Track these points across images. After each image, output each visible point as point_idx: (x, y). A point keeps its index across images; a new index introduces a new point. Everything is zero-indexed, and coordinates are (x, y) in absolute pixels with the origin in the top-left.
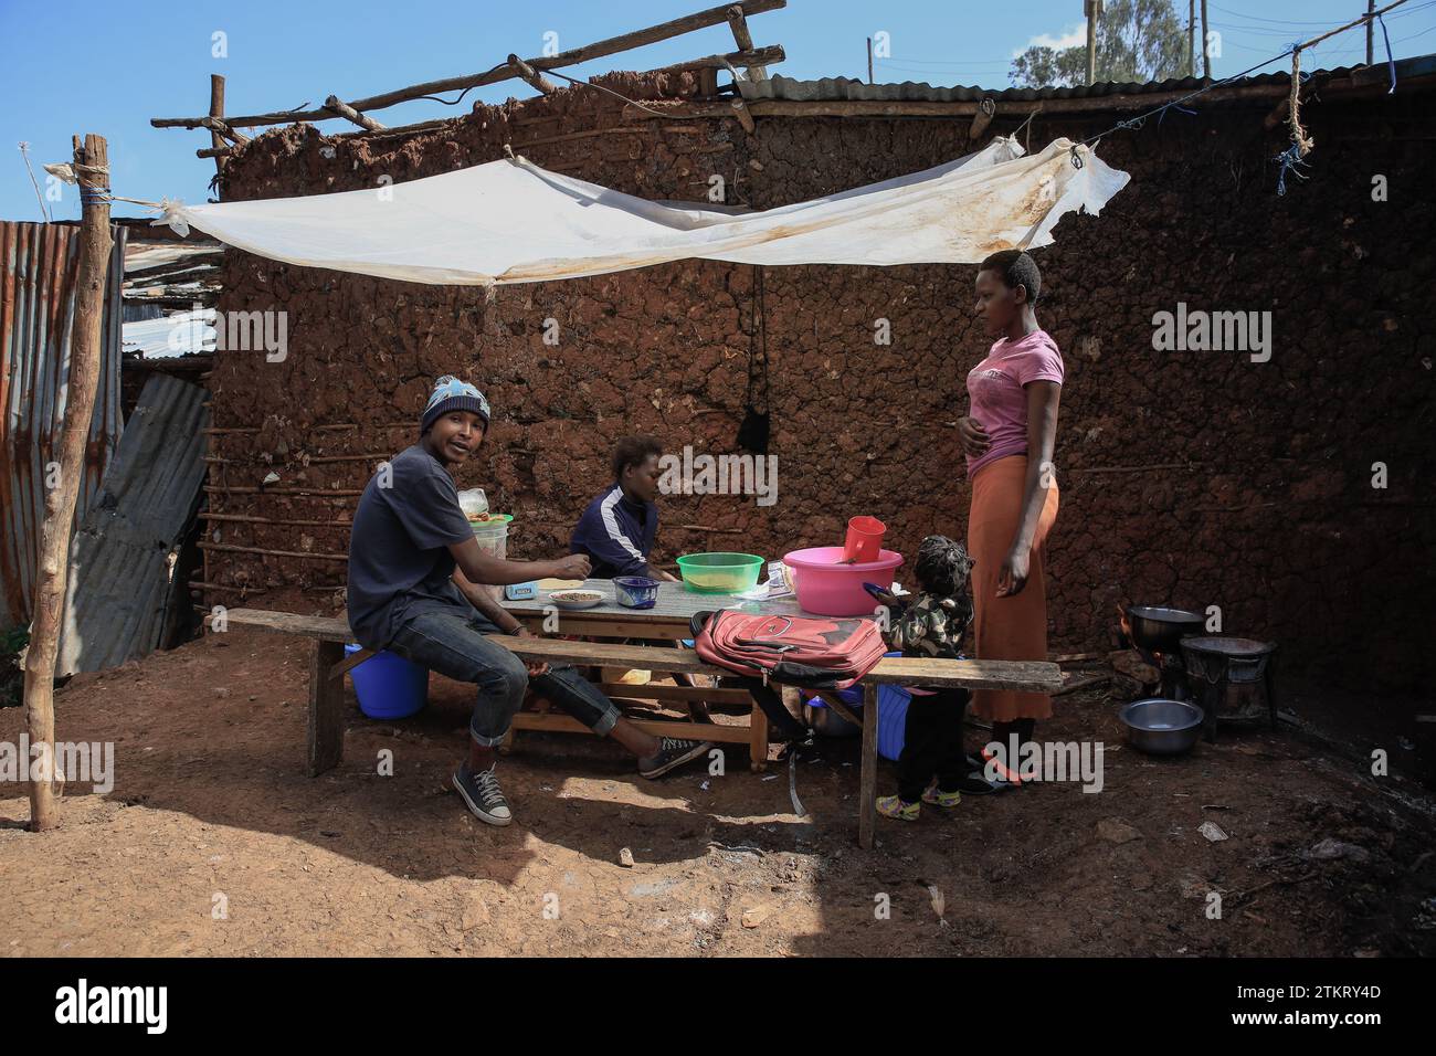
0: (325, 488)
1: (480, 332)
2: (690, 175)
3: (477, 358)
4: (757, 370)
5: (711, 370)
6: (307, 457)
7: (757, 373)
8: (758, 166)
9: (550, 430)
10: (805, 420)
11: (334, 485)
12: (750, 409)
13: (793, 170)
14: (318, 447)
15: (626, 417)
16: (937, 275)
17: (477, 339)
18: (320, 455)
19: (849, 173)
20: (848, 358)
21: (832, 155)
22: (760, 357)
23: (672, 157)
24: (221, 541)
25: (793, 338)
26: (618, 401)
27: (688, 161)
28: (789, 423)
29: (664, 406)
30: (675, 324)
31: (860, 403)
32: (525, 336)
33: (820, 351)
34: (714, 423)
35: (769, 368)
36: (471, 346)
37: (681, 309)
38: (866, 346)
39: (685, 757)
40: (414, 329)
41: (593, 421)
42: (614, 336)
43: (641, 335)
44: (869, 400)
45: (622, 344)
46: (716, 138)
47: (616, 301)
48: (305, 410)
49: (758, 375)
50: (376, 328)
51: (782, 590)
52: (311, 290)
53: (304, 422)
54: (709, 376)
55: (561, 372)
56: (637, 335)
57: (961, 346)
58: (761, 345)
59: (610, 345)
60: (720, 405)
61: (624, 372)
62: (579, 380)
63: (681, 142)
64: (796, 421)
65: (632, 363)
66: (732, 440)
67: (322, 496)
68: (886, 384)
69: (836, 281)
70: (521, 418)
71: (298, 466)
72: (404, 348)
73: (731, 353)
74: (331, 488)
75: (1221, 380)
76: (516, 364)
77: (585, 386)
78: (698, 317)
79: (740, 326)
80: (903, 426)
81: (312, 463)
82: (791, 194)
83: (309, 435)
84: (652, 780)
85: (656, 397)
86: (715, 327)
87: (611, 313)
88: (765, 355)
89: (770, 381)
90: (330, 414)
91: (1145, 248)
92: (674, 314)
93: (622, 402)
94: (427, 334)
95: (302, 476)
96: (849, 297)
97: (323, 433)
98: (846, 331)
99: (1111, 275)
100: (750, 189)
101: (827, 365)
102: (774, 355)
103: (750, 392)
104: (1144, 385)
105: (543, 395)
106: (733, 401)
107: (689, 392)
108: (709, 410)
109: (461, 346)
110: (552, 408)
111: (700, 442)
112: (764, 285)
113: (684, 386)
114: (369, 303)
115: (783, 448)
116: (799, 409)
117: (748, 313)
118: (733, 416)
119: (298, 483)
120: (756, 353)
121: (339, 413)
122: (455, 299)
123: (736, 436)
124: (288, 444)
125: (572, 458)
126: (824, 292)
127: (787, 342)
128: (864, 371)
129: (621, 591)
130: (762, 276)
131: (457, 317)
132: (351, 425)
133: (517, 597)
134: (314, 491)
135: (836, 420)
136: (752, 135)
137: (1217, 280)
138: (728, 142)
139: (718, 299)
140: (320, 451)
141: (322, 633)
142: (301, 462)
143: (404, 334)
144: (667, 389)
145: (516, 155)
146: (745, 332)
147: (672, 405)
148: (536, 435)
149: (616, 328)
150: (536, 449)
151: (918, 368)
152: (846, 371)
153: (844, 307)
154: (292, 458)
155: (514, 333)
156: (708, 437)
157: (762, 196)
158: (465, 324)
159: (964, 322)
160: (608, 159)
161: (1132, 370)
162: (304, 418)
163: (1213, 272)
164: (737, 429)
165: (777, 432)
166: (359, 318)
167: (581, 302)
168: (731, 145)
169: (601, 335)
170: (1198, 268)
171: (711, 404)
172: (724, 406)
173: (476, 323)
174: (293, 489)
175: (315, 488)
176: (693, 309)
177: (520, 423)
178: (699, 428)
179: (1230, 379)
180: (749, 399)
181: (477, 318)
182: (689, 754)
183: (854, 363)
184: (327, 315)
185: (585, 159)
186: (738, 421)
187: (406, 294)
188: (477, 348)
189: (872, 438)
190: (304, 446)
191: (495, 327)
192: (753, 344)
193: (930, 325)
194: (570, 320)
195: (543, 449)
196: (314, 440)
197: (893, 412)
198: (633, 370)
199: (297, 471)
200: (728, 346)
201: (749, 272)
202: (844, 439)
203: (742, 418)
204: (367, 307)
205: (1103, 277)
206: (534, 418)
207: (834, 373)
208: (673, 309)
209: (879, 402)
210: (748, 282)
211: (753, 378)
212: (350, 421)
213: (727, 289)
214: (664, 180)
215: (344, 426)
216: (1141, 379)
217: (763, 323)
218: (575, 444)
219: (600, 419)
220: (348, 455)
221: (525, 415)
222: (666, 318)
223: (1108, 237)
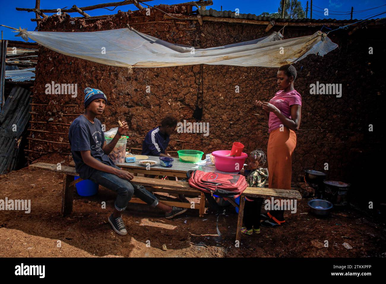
0: (67, 123)
1: (117, 79)
2: (183, 37)
3: (116, 87)
4: (200, 95)
5: (186, 94)
6: (62, 114)
7: (200, 96)
8: (203, 35)
9: (137, 110)
10: (213, 111)
11: (70, 123)
12: (197, 107)
13: (213, 38)
14: (66, 111)
15: (160, 107)
16: (253, 71)
17: (116, 81)
18: (66, 113)
19: (230, 39)
20: (227, 93)
21: (225, 34)
22: (201, 92)
23: (178, 31)
24: (34, 138)
25: (211, 87)
26: (158, 102)
27: (182, 33)
28: (208, 112)
29: (171, 105)
30: (176, 80)
31: (229, 107)
32: (131, 81)
33: (218, 91)
34: (186, 110)
35: (204, 95)
36: (114, 83)
37: (178, 76)
38: (232, 90)
39: (179, 213)
40: (97, 77)
41: (150, 108)
42: (157, 83)
43: (166, 83)
44: (232, 106)
45: (160, 85)
46: (191, 26)
47: (159, 72)
48: (62, 100)
49: (200, 97)
50: (85, 76)
51: (210, 163)
52: (65, 64)
53: (61, 103)
54: (185, 96)
55: (141, 92)
56: (164, 83)
57: (259, 92)
58: (201, 88)
59: (156, 85)
60: (188, 105)
61: (160, 93)
62: (147, 95)
63: (181, 27)
64: (210, 111)
65: (162, 91)
66: (191, 115)
67: (67, 126)
68: (237, 102)
69: (224, 71)
70: (128, 105)
71: (59, 117)
72: (93, 83)
73: (192, 90)
74: (69, 123)
75: (332, 106)
76: (127, 89)
77: (148, 97)
78: (183, 78)
79: (195, 82)
80: (241, 114)
81: (64, 116)
82: (212, 44)
83: (63, 107)
84: (169, 219)
85: (169, 102)
86: (188, 82)
87: (157, 76)
88: (202, 91)
89: (203, 99)
90: (70, 101)
91: (313, 67)
92: (176, 78)
93: (159, 103)
94: (100, 79)
95: (60, 119)
96: (228, 76)
97: (67, 107)
98: (226, 85)
99: (303, 74)
100: (200, 42)
101: (220, 95)
102: (205, 91)
103: (197, 102)
104: (310, 106)
105: (135, 99)
106: (192, 104)
107: (179, 101)
108: (185, 106)
109: (111, 83)
110: (138, 103)
111: (182, 115)
112: (203, 71)
113: (178, 99)
114: (83, 69)
115: (206, 119)
116: (211, 107)
117: (198, 78)
118: (192, 109)
119: (59, 121)
120: (200, 90)
121: (73, 101)
122: (110, 69)
123: (192, 114)
124: (57, 109)
125: (143, 118)
126: (220, 74)
127: (209, 88)
128: (231, 97)
129: (162, 161)
130: (202, 68)
131: (110, 74)
132: (76, 105)
133: (129, 162)
134: (64, 124)
135: (222, 111)
136: (202, 26)
137: (332, 78)
138: (195, 28)
139: (189, 74)
140: (66, 112)
141: (68, 173)
142: (60, 115)
143: (94, 78)
144: (173, 99)
145: (131, 27)
146: (197, 84)
147: (174, 104)
148: (133, 111)
149: (158, 81)
150: (132, 115)
151: (247, 97)
152: (226, 97)
153: (226, 78)
154: (58, 114)
155: (127, 80)
156: (184, 114)
157: (204, 44)
158: (112, 77)
159: (261, 85)
160: (159, 30)
161: (307, 102)
162: (62, 102)
163: (331, 75)
164: (193, 112)
165: (205, 114)
166: (80, 73)
167: (148, 72)
168: (196, 29)
169: (154, 82)
170: (327, 74)
171: (186, 105)
172: (190, 105)
173: (116, 76)
174: (58, 123)
175: (64, 123)
176: (182, 76)
177: (128, 107)
178: (182, 111)
179: (334, 106)
180: (197, 104)
181: (116, 75)
182: (181, 212)
183: (228, 95)
184: (70, 72)
185: (151, 30)
186: (193, 110)
187: (95, 67)
188: (116, 84)
189: (232, 117)
190: (61, 110)
191: (122, 78)
192: (199, 88)
193: (251, 85)
194: (145, 77)
195: (134, 115)
196: (65, 109)
197: (239, 110)
198: (163, 93)
199: (59, 118)
200: (192, 88)
201: (199, 66)
202: (224, 117)
203: (195, 109)
204: (83, 70)
205: (300, 75)
206: (132, 105)
207: (222, 98)
208: (176, 76)
209: (235, 107)
210: (198, 69)
211: (198, 98)
212: (76, 104)
213: (192, 71)
214: (175, 37)
215: (74, 105)
216: (310, 105)
217: (202, 82)
218: (144, 114)
219: (152, 107)
220: (75, 114)
221: (130, 105)
222: (173, 79)
223: (303, 63)
